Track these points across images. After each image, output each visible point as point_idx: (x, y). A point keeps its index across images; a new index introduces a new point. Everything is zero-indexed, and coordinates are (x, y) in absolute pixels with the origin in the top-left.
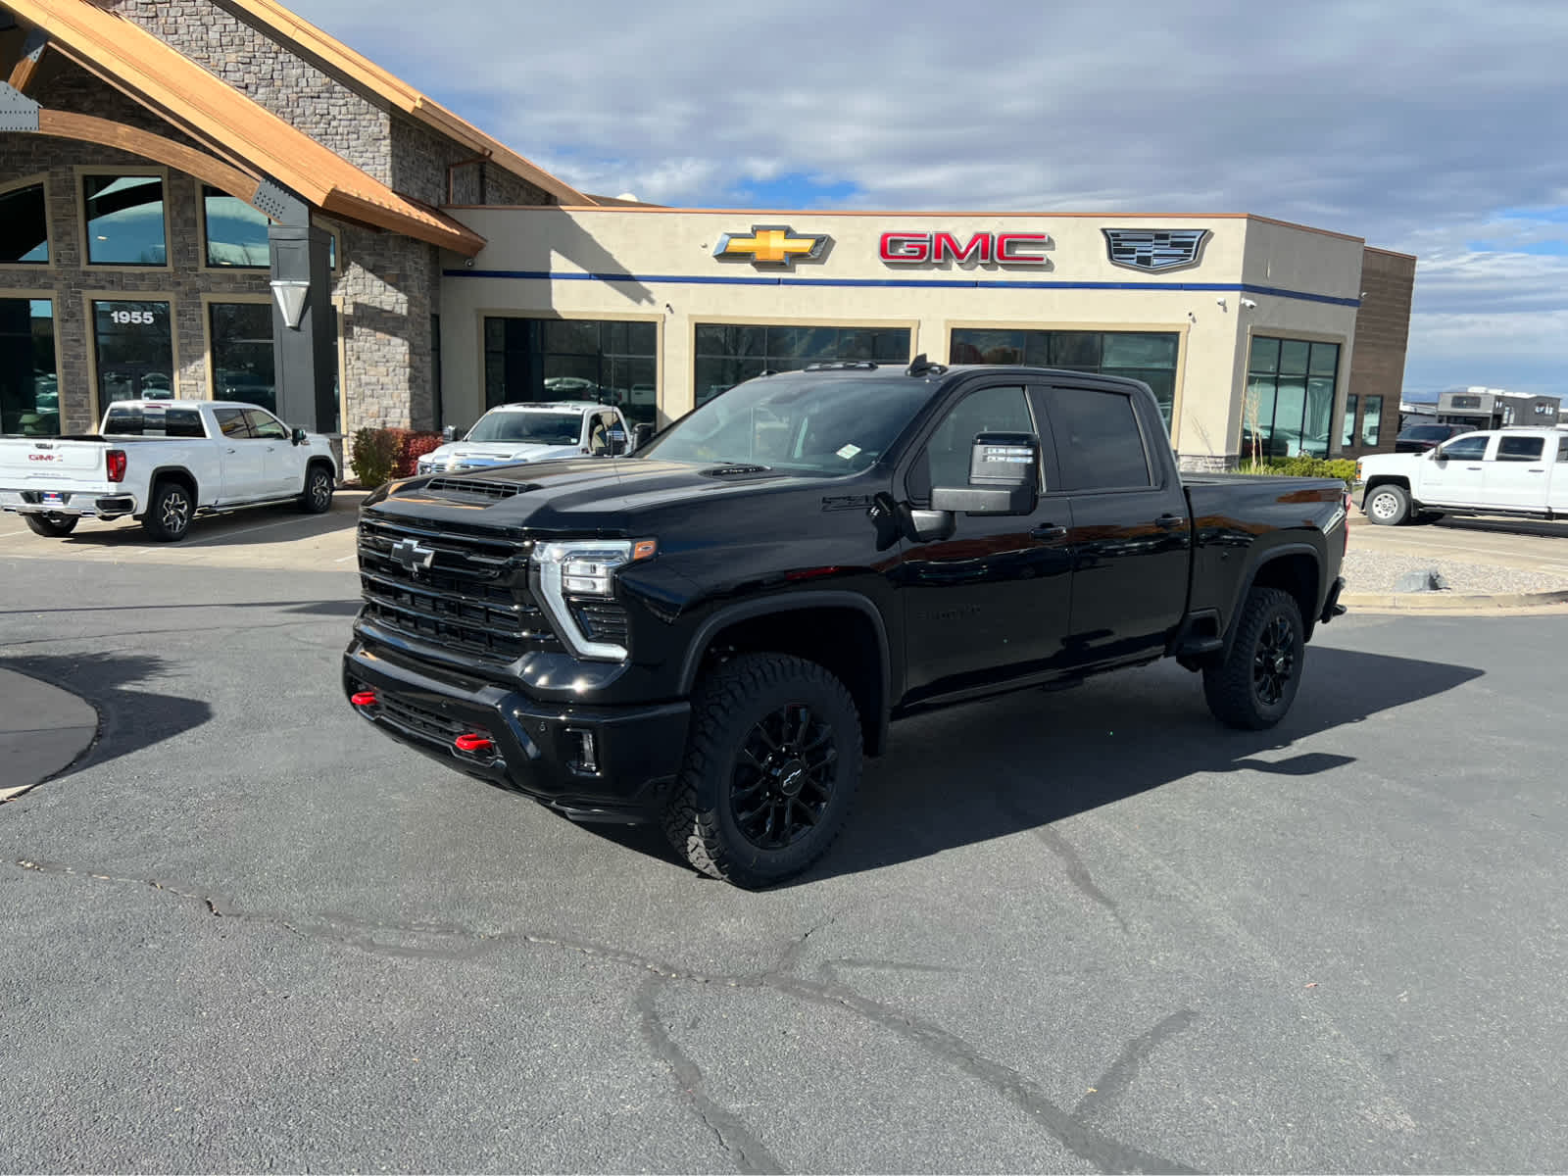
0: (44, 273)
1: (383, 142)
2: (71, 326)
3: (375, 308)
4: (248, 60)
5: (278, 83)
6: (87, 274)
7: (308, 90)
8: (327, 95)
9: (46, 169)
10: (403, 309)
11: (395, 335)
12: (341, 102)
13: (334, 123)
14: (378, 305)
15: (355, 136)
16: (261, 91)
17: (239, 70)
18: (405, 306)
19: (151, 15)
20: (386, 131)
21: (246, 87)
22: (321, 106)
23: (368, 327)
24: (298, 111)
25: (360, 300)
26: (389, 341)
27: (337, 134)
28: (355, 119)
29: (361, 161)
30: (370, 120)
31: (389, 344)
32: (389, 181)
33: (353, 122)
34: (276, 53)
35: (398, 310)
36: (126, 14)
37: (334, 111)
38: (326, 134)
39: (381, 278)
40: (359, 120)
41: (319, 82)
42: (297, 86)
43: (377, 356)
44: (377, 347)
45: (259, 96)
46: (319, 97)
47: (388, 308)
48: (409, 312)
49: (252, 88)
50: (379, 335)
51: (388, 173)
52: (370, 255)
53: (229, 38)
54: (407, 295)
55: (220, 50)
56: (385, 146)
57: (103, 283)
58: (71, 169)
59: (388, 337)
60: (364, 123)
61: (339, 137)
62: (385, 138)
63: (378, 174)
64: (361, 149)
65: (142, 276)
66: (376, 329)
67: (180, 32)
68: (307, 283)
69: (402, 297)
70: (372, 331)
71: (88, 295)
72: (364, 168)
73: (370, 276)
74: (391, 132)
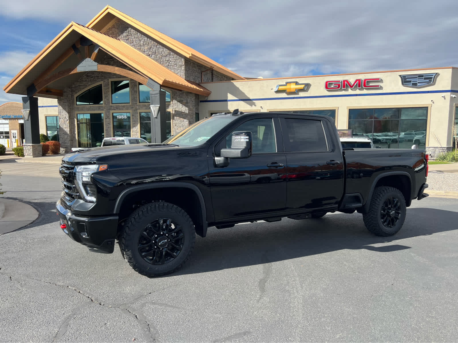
0: (102, 107)
1: (183, 67)
2: (108, 120)
3: (180, 111)
4: (150, 48)
5: (157, 53)
6: (111, 106)
7: (164, 54)
8: (169, 55)
9: (103, 80)
10: (187, 112)
11: (185, 119)
12: (172, 57)
13: (170, 63)
14: (181, 111)
15: (176, 65)
16: (153, 56)
17: (148, 51)
18: (188, 111)
19: (127, 39)
20: (184, 63)
21: (149, 55)
22: (167, 59)
23: (178, 117)
24: (162, 60)
25: (177, 109)
26: (184, 120)
27: (171, 65)
28: (176, 61)
29: (177, 72)
30: (180, 61)
31: (184, 121)
32: (184, 77)
33: (175, 62)
34: (157, 45)
35: (186, 112)
36: (121, 39)
37: (171, 59)
38: (168, 66)
39: (182, 103)
40: (177, 61)
41: (167, 52)
42: (161, 53)
43: (180, 125)
44: (180, 122)
45: (152, 57)
46: (167, 56)
47: (184, 111)
48: (189, 112)
49: (151, 55)
50: (181, 119)
51: (184, 75)
52: (179, 97)
53: (145, 43)
54: (188, 108)
55: (143, 46)
56: (183, 68)
57: (115, 109)
58: (108, 80)
59: (183, 119)
60: (178, 62)
61: (172, 66)
62: (183, 65)
63: (181, 75)
64: (177, 69)
65: (124, 106)
66: (180, 117)
67: (134, 42)
68: (159, 106)
69: (187, 108)
70: (179, 118)
71: (111, 112)
72: (178, 74)
73: (179, 103)
74: (185, 64)
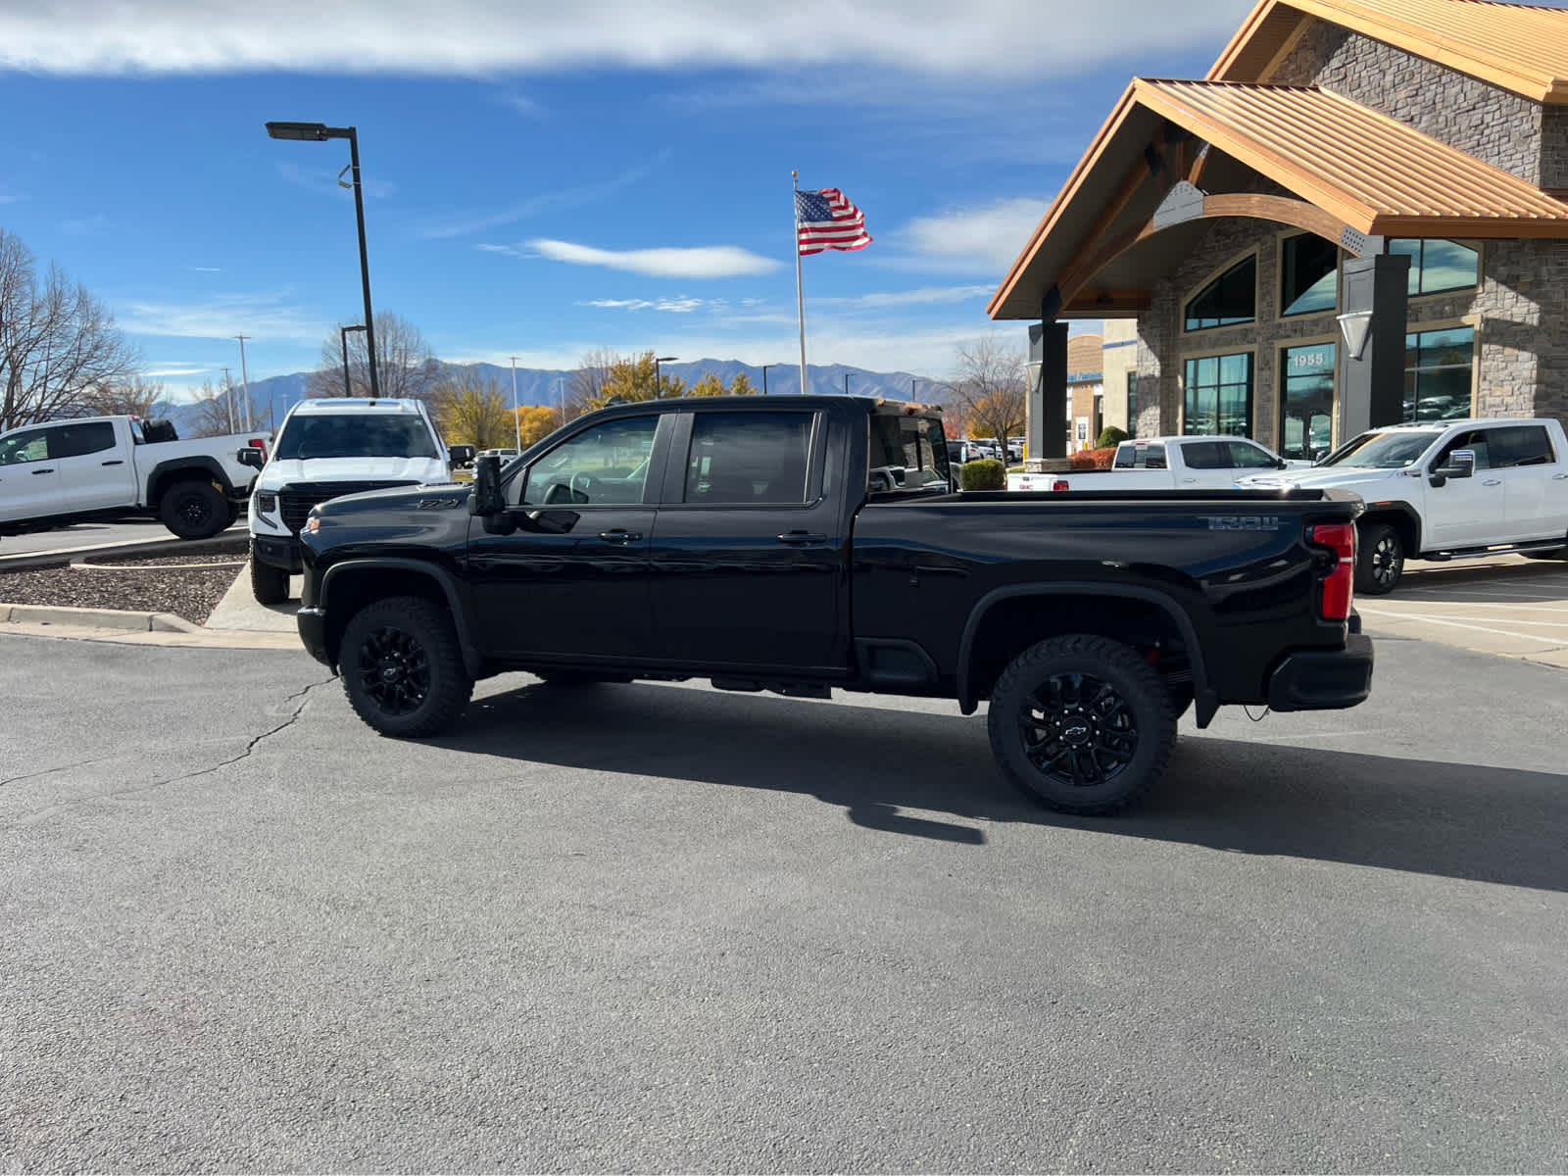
0: (1252, 330)
1: (1534, 138)
2: (1266, 374)
3: (1506, 322)
4: (1415, 92)
5: (1439, 106)
6: (1280, 326)
7: (1465, 104)
8: (1483, 104)
9: (1259, 240)
10: (1534, 320)
11: (1522, 348)
12: (1496, 107)
13: (1487, 132)
14: (1509, 319)
15: (1507, 139)
16: (1424, 118)
17: (1407, 105)
18: (1536, 316)
19: (1340, 77)
20: (1538, 124)
21: (1412, 119)
22: (1476, 118)
23: (1496, 343)
24: (1454, 129)
25: (1493, 315)
26: (1517, 356)
27: (1488, 143)
28: (1507, 121)
29: (1509, 165)
30: (1522, 117)
31: (1517, 360)
32: (1537, 177)
33: (1505, 125)
34: (1440, 76)
35: (1528, 321)
36: (1323, 83)
37: (1488, 118)
38: (1478, 145)
39: (1513, 288)
40: (1512, 121)
41: (1476, 93)
42: (1455, 103)
43: (1502, 375)
44: (1504, 365)
45: (1423, 125)
46: (1474, 109)
47: (1518, 320)
48: (1541, 320)
49: (1416, 120)
50: (1508, 351)
51: (1537, 171)
52: (1504, 265)
53: (1401, 77)
54: (1537, 303)
55: (1393, 90)
56: (1535, 143)
57: (1288, 333)
58: (1275, 236)
59: (1516, 352)
60: (1516, 123)
61: (1491, 145)
62: (1535, 133)
63: (1526, 175)
64: (1509, 152)
65: (1315, 323)
66: (1504, 345)
67: (1362, 85)
68: (1370, 312)
69: (1534, 306)
70: (1500, 348)
71: (1279, 344)
72: (1513, 171)
73: (1502, 288)
74: (1544, 124)
